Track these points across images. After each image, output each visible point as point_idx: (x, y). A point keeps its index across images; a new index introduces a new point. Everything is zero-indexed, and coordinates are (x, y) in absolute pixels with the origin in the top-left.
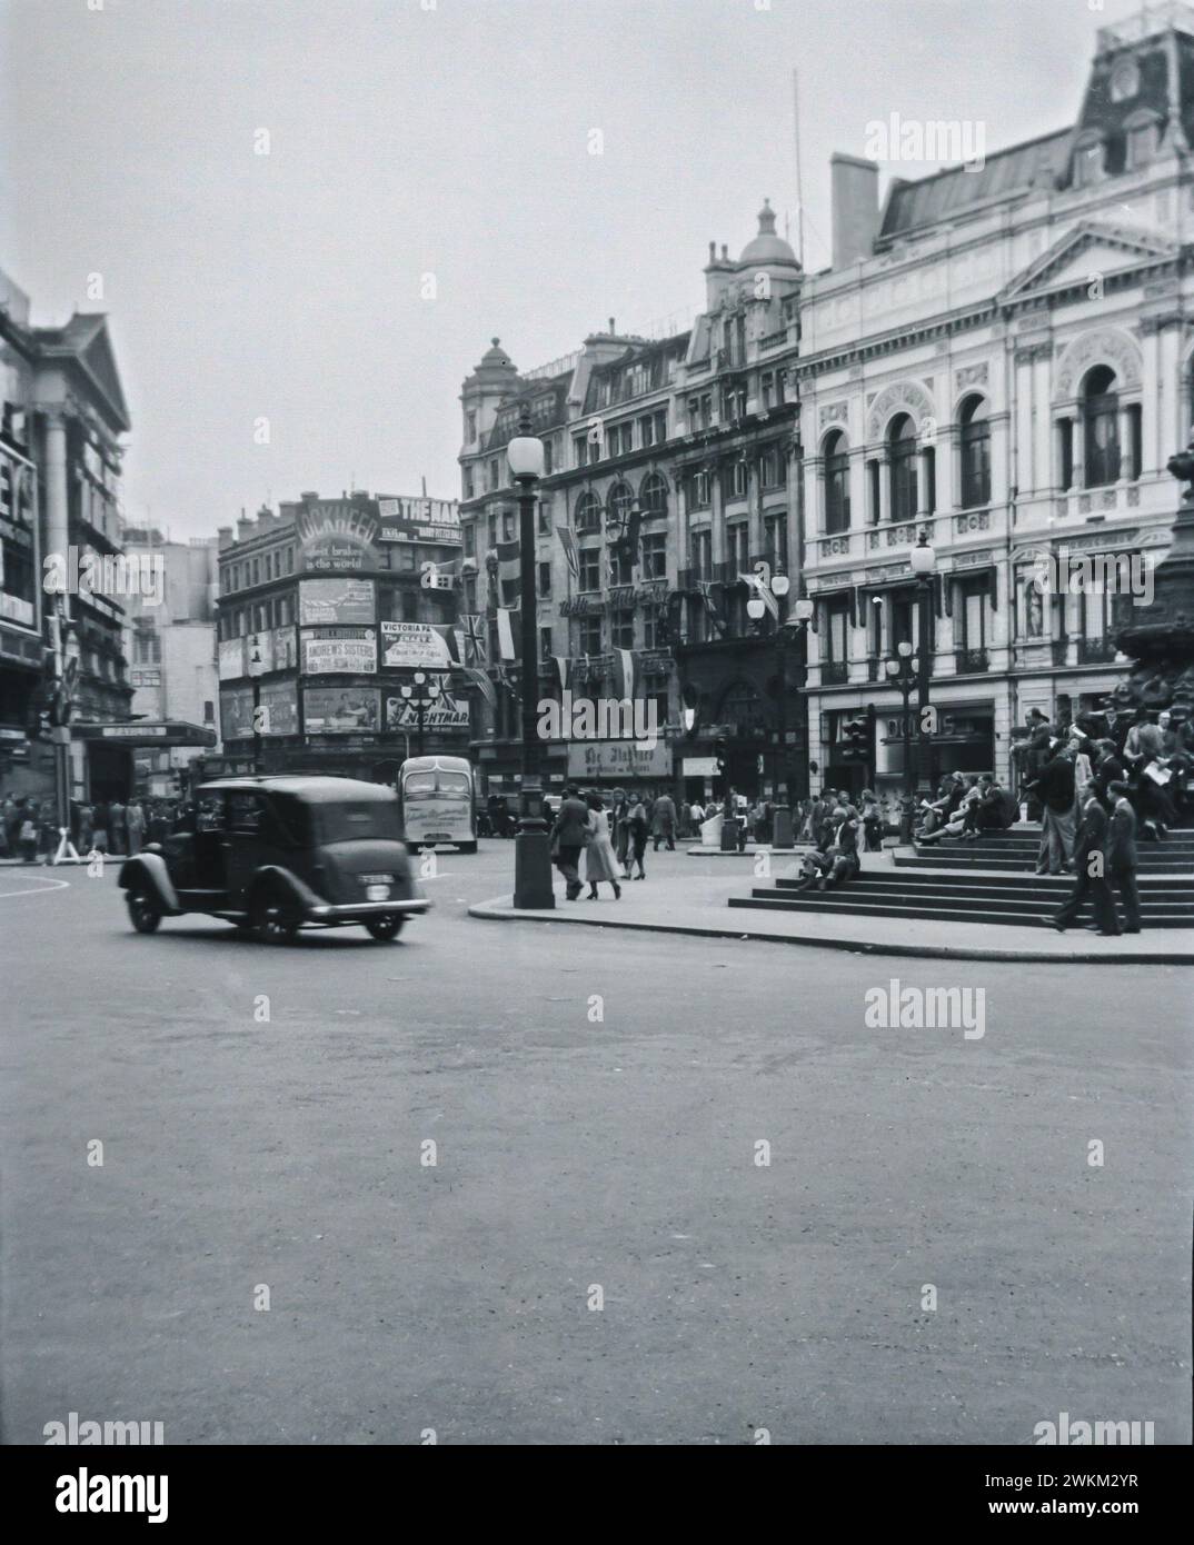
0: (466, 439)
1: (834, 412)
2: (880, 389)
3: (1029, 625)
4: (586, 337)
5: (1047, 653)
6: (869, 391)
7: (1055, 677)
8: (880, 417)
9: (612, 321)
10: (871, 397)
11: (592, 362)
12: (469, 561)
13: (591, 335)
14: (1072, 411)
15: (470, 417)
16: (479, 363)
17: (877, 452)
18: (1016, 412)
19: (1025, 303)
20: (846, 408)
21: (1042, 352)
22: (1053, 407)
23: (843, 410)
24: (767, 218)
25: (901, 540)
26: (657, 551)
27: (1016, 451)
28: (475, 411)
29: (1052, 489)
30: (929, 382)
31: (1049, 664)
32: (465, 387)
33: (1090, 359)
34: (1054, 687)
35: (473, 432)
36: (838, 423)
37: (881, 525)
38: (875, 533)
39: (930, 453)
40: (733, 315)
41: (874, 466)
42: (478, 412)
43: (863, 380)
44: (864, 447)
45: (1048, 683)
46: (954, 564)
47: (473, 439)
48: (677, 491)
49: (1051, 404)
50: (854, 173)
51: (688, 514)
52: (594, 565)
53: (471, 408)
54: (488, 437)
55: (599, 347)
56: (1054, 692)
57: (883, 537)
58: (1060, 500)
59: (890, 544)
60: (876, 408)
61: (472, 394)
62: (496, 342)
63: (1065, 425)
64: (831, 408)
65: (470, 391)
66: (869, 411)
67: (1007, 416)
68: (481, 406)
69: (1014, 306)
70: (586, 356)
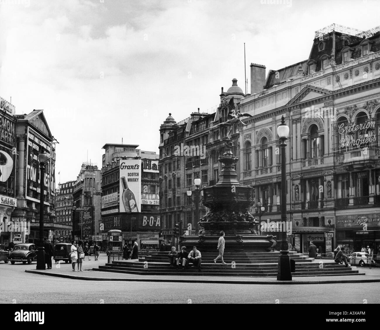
0: (161, 142)
1: (248, 136)
2: (259, 130)
3: (296, 198)
4: (191, 113)
5: (300, 206)
6: (256, 130)
7: (302, 212)
8: (259, 138)
9: (199, 109)
10: (257, 132)
11: (193, 120)
12: (161, 177)
13: (193, 113)
14: (306, 137)
15: (162, 136)
16: (165, 120)
17: (258, 148)
18: (292, 137)
19: (294, 107)
20: (251, 135)
21: (298, 120)
22: (302, 136)
23: (250, 136)
24: (235, 81)
25: (264, 173)
26: (205, 175)
27: (292, 148)
28: (163, 134)
29: (301, 159)
30: (271, 128)
31: (300, 209)
32: (161, 127)
33: (311, 123)
34: (302, 216)
35: (163, 140)
36: (249, 139)
37: (259, 168)
38: (258, 171)
39: (271, 148)
40: (224, 108)
41: (257, 151)
42: (164, 134)
43: (254, 127)
44: (255, 146)
45: (300, 214)
46: (277, 180)
47: (163, 142)
48: (210, 158)
49: (301, 135)
50: (257, 69)
51: (213, 164)
52: (190, 178)
53: (162, 133)
54: (166, 141)
55: (195, 116)
56: (302, 217)
57: (260, 172)
58: (303, 162)
59: (261, 174)
60: (258, 135)
61: (163, 130)
62: (170, 114)
63: (305, 141)
64: (247, 135)
65: (162, 128)
66: (256, 136)
67: (290, 138)
68: (165, 133)
69: (291, 107)
70: (191, 119)
